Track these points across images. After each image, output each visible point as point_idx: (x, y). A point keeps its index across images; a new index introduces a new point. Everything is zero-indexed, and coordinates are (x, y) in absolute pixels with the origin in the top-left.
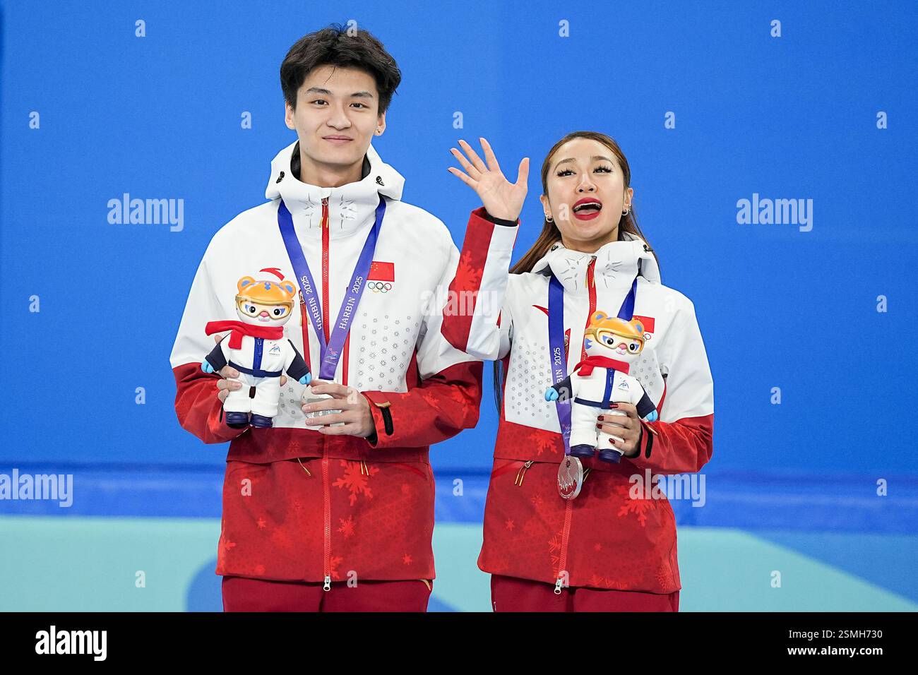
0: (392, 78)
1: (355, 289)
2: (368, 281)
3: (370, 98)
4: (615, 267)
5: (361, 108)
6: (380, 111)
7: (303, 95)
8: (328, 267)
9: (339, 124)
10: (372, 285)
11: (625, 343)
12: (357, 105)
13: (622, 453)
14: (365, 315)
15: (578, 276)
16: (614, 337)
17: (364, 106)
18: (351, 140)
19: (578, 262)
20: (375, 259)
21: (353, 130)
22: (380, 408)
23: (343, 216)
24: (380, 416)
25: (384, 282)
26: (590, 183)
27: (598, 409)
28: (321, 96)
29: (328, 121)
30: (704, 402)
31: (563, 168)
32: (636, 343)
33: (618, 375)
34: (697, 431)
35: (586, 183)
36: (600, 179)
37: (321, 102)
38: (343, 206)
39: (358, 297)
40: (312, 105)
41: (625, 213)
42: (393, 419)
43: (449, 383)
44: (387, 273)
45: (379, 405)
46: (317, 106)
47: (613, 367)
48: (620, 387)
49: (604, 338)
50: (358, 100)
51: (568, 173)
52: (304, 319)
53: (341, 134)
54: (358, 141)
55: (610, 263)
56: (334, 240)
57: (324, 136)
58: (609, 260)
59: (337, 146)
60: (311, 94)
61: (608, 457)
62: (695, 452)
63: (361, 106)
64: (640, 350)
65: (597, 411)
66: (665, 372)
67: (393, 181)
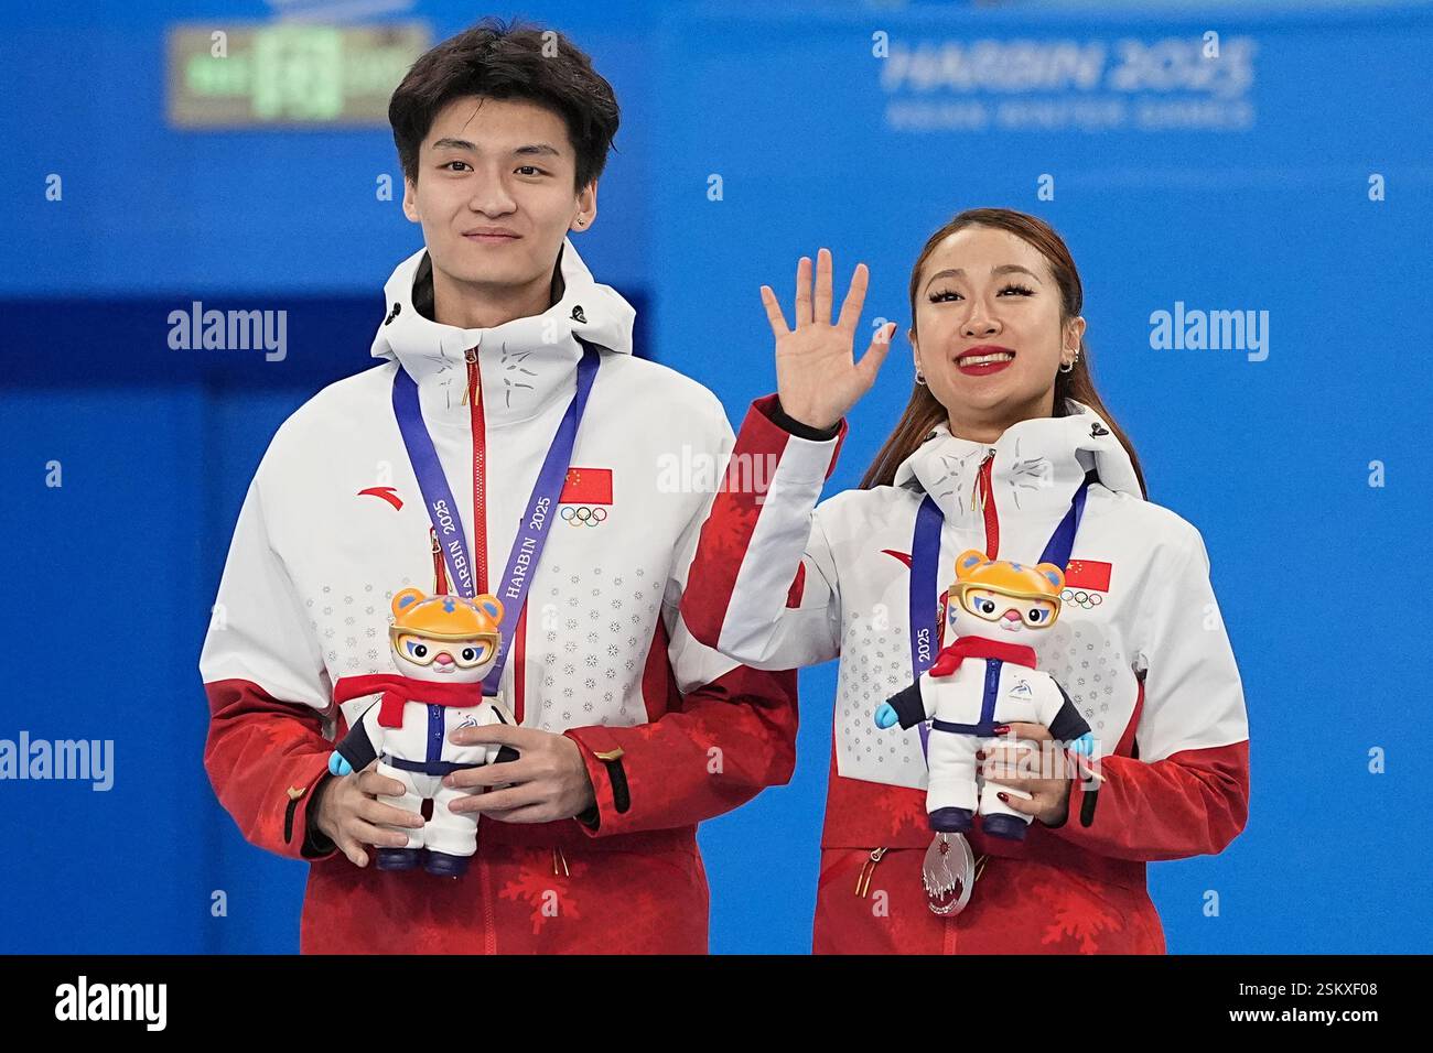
0: (598, 119)
1: (535, 521)
2: (562, 506)
3: (553, 157)
4: (1031, 469)
5: (536, 176)
6: (580, 183)
7: (429, 154)
8: (484, 481)
9: (491, 206)
10: (568, 513)
11: (1018, 609)
12: (529, 171)
13: (1029, 820)
14: (556, 569)
15: (962, 488)
16: (994, 599)
17: (542, 172)
18: (518, 237)
19: (962, 463)
20: (576, 463)
21: (520, 217)
22: (604, 761)
23: (508, 383)
24: (605, 777)
25: (592, 507)
26: (987, 320)
27: (973, 738)
28: (459, 154)
29: (471, 201)
30: (1225, 718)
31: (940, 287)
32: (1041, 607)
33: (1009, 672)
34: (1208, 775)
35: (979, 319)
36: (1007, 309)
37: (458, 166)
38: (508, 363)
39: (542, 536)
40: (444, 172)
41: (1067, 367)
42: (628, 782)
43: (734, 701)
44: (598, 488)
45: (601, 756)
46: (451, 172)
47: (997, 655)
48: (1013, 694)
49: (977, 601)
50: (529, 161)
51: (950, 296)
52: (442, 582)
53: (497, 225)
54: (533, 239)
55: (1021, 462)
56: (496, 429)
57: (466, 229)
58: (1017, 455)
59: (489, 249)
60: (440, 150)
61: (998, 828)
62: (1202, 814)
63: (535, 172)
64: (1053, 621)
65: (970, 741)
66: (1141, 666)
67: (610, 314)
